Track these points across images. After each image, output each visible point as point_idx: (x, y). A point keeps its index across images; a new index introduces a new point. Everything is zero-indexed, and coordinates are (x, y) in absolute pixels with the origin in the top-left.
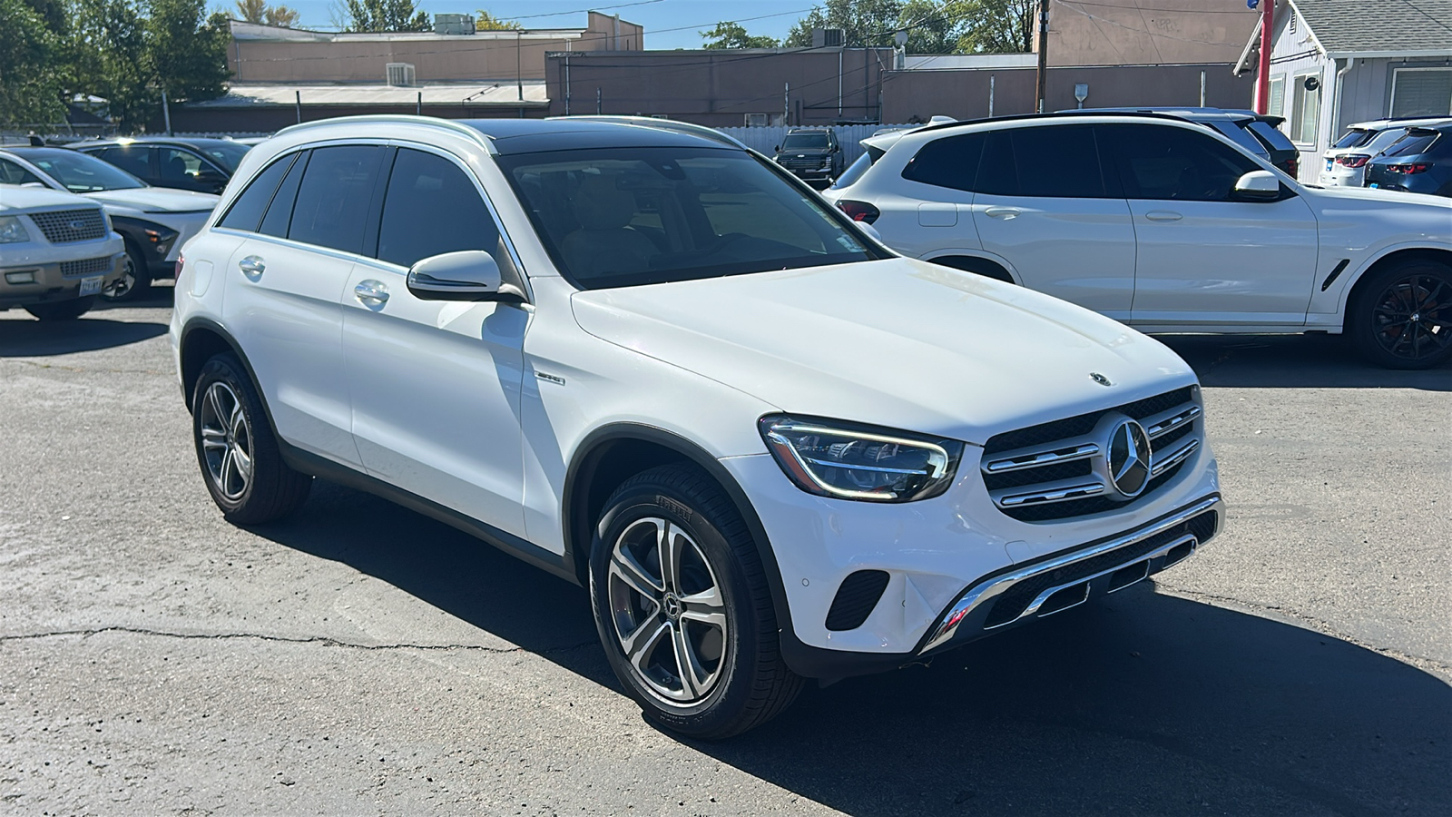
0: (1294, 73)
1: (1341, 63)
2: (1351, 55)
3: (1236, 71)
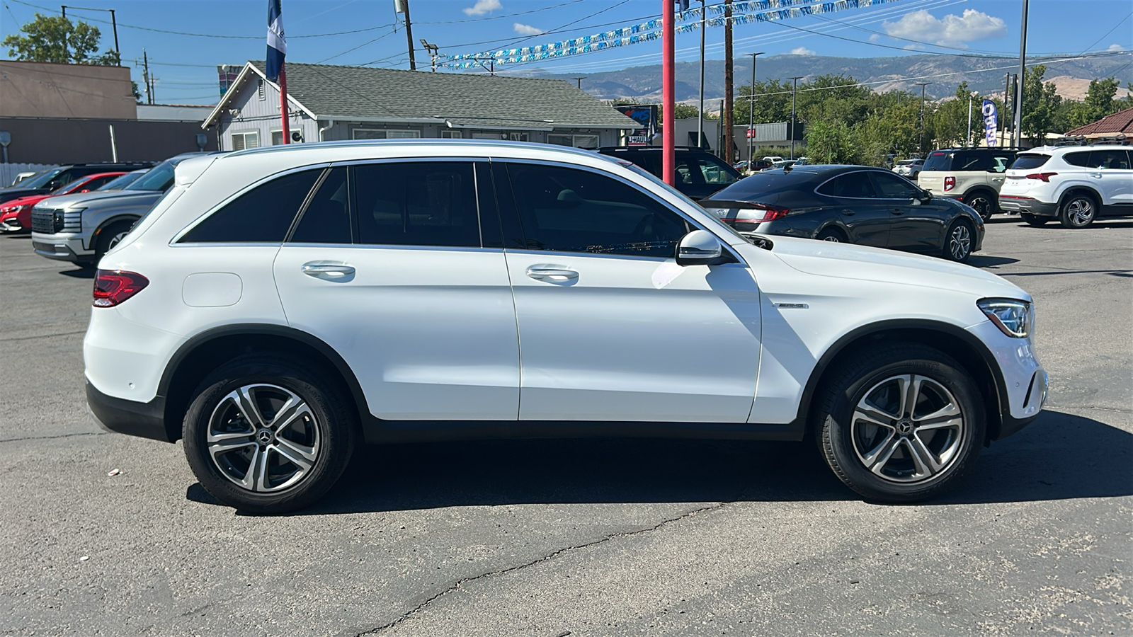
0: (271, 129)
1: (321, 123)
2: (331, 118)
3: (204, 126)
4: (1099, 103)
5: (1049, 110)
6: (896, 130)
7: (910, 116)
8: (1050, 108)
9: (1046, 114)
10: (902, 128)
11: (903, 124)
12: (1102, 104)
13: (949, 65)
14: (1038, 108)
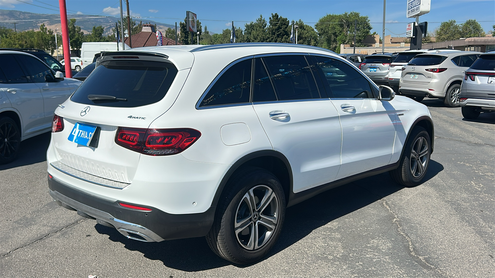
4: (98, 36)
5: (80, 38)
6: (15, 44)
7: (22, 38)
8: (81, 37)
9: (79, 40)
10: (19, 44)
11: (19, 42)
12: (99, 37)
13: (7, 15)
14: (76, 37)
